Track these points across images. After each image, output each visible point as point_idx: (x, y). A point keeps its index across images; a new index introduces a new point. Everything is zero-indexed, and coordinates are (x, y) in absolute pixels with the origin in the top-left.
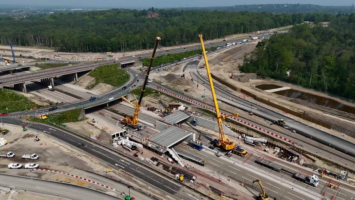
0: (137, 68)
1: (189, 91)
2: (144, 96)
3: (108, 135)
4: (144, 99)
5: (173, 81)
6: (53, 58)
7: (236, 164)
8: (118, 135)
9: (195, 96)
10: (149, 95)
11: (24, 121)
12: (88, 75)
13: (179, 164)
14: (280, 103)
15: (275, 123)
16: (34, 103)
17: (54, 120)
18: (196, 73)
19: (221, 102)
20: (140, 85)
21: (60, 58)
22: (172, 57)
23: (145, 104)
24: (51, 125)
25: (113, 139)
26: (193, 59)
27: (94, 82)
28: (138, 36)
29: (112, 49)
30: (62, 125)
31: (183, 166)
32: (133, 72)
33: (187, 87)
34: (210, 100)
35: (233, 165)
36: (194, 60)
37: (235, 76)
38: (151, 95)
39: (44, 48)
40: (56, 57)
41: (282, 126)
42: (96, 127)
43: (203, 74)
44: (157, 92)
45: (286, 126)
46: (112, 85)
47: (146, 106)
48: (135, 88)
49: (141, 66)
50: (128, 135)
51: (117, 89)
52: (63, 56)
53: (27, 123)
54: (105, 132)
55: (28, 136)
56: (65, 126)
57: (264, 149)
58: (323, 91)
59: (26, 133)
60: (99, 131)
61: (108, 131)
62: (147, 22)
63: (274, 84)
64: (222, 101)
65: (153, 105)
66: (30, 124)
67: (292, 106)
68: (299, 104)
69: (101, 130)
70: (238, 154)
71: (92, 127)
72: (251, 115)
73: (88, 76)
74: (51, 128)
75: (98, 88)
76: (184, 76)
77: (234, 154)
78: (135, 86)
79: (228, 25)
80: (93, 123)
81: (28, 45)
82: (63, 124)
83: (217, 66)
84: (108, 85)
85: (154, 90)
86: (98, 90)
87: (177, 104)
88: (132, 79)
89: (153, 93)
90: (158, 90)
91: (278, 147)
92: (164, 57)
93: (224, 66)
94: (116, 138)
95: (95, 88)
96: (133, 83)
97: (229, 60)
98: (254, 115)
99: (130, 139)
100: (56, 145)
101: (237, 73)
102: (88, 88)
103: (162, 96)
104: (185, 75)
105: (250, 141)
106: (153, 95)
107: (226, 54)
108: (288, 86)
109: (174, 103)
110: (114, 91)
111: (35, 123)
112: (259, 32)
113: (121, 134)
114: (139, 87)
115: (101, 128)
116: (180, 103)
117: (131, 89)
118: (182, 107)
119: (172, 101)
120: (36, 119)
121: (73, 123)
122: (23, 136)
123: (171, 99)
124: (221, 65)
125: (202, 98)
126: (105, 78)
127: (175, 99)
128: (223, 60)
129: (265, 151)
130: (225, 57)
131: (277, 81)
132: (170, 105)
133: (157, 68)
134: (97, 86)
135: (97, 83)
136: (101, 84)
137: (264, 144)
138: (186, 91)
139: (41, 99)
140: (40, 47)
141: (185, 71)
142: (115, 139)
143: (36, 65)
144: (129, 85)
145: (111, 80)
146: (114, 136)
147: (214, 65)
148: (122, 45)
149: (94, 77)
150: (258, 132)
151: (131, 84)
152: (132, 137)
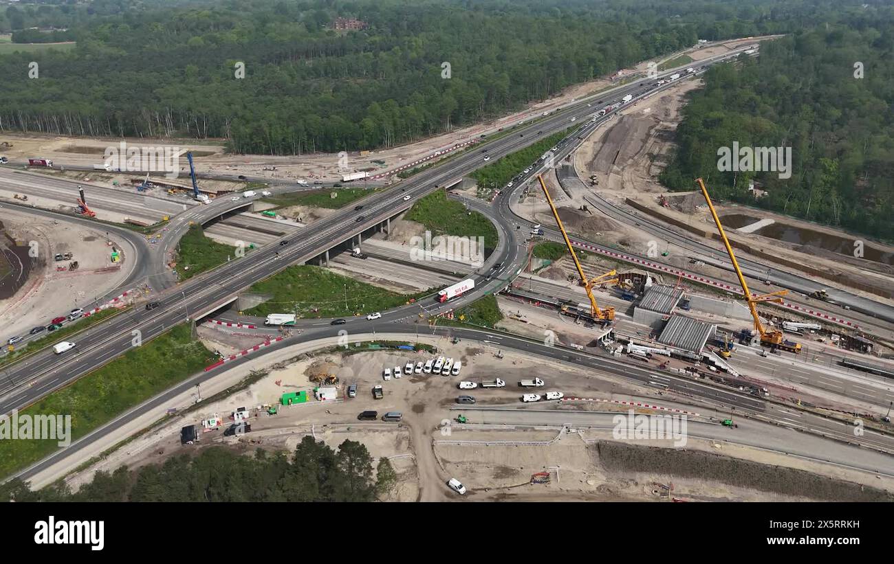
0: (470, 192)
2: (556, 260)
4: (557, 264)
5: (580, 223)
7: (796, 364)
10: (564, 257)
12: (404, 219)
13: (729, 373)
14: (784, 255)
15: (812, 296)
18: (598, 200)
29: (370, 144)
31: (737, 375)
33: (615, 235)
35: (792, 366)
38: (567, 256)
41: (824, 299)
42: (533, 325)
43: (610, 200)
45: (831, 300)
48: (528, 244)
49: (475, 189)
55: (473, 352)
56: (506, 329)
57: (817, 339)
58: (833, 224)
59: (461, 347)
63: (741, 213)
67: (805, 260)
68: (814, 254)
70: (789, 350)
72: (769, 285)
76: (585, 208)
77: (781, 351)
78: (527, 240)
80: (520, 318)
88: (493, 221)
91: (835, 333)
96: (509, 232)
98: (772, 285)
101: (663, 192)
103: (593, 259)
104: (588, 208)
105: (792, 328)
108: (768, 217)
112: (620, 74)
122: (465, 353)
125: (664, 258)
129: (821, 341)
131: (744, 208)
132: (620, 275)
137: (812, 331)
138: (625, 244)
141: (575, 197)
143: (264, 200)
145: (457, 228)
146: (600, 341)
149: (420, 223)
150: (797, 314)
151: (510, 236)
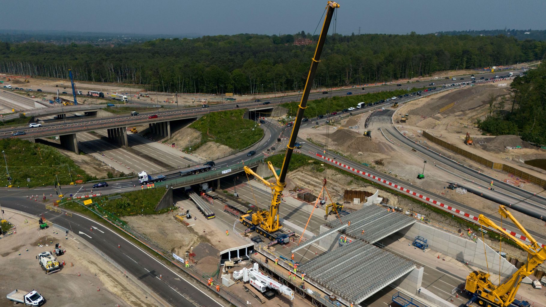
0: (277, 119)
1: (386, 164)
2: (291, 170)
3: (213, 250)
4: (290, 175)
5: (348, 143)
6: (136, 99)
8: (234, 254)
9: (402, 175)
10: (301, 169)
11: (49, 206)
12: (190, 127)
16: (83, 172)
17: (107, 209)
18: (393, 131)
19: (465, 191)
20: (283, 148)
21: (148, 101)
22: (341, 103)
23: (293, 186)
24: (99, 219)
25: (222, 262)
26: (381, 108)
27: (199, 141)
28: (280, 67)
29: (235, 88)
30: (120, 221)
32: (269, 125)
33: (380, 156)
34: (439, 186)
36: (383, 108)
37: (473, 140)
38: (305, 168)
39: (129, 87)
40: (141, 98)
42: (191, 230)
43: (407, 132)
44: (317, 163)
46: (230, 147)
47: (295, 190)
48: (272, 153)
49: (284, 117)
50: (257, 256)
51: (239, 154)
52: (154, 97)
53: (53, 212)
54: (208, 241)
55: (44, 241)
56: (125, 223)
59: (42, 233)
60: (195, 238)
61: (214, 240)
62: (293, 51)
64: (469, 190)
65: (309, 189)
66: (58, 213)
69: (201, 237)
71: (183, 228)
73: (189, 129)
74: (97, 226)
75: (204, 151)
76: (368, 134)
78: (273, 149)
79: (439, 54)
80: (185, 219)
81: (106, 81)
82: (122, 219)
83: (429, 120)
84: (223, 146)
85: (311, 158)
86: (204, 154)
87: (362, 189)
88: (268, 136)
89: (309, 164)
90: (318, 158)
92: (326, 102)
93: (445, 121)
94: (229, 263)
95: (199, 151)
96: (269, 143)
97: (452, 111)
99: (262, 268)
100: (93, 269)
101: (477, 135)
102: (187, 150)
103: (329, 172)
104: (371, 134)
106: (309, 168)
107: (444, 101)
109: (354, 187)
110: (233, 157)
111: (69, 212)
112: (494, 68)
113: (242, 251)
114: (282, 151)
115: (201, 233)
116: (369, 189)
117: (265, 154)
118: (375, 199)
119: (350, 183)
120: (71, 205)
121: (144, 218)
122: (33, 240)
123: (349, 179)
124: (438, 119)
125: (418, 181)
126: (219, 133)
127: (357, 178)
128: (441, 110)
130: (442, 106)
132: (347, 192)
133: (314, 120)
134: (204, 147)
135: (204, 142)
136: (210, 144)
138: (379, 163)
139: (99, 165)
140: (123, 85)
141: (370, 127)
142: (227, 263)
143: (107, 109)
144: (263, 148)
145: (229, 138)
146: (225, 257)
147: (424, 118)
148: (252, 81)
149: (199, 130)
151: (267, 146)
152: (267, 262)
